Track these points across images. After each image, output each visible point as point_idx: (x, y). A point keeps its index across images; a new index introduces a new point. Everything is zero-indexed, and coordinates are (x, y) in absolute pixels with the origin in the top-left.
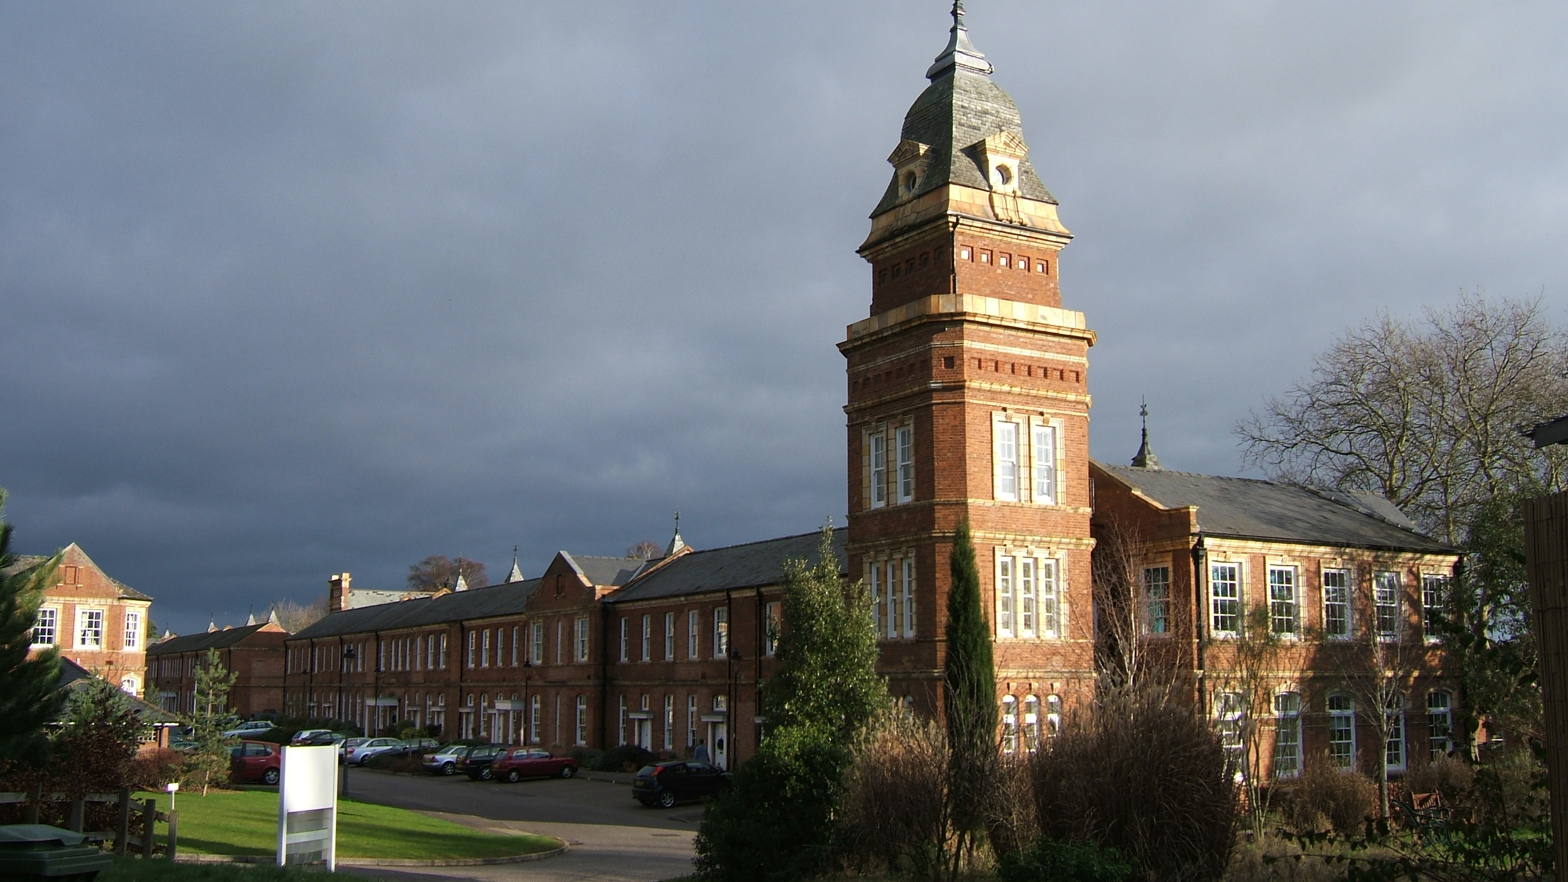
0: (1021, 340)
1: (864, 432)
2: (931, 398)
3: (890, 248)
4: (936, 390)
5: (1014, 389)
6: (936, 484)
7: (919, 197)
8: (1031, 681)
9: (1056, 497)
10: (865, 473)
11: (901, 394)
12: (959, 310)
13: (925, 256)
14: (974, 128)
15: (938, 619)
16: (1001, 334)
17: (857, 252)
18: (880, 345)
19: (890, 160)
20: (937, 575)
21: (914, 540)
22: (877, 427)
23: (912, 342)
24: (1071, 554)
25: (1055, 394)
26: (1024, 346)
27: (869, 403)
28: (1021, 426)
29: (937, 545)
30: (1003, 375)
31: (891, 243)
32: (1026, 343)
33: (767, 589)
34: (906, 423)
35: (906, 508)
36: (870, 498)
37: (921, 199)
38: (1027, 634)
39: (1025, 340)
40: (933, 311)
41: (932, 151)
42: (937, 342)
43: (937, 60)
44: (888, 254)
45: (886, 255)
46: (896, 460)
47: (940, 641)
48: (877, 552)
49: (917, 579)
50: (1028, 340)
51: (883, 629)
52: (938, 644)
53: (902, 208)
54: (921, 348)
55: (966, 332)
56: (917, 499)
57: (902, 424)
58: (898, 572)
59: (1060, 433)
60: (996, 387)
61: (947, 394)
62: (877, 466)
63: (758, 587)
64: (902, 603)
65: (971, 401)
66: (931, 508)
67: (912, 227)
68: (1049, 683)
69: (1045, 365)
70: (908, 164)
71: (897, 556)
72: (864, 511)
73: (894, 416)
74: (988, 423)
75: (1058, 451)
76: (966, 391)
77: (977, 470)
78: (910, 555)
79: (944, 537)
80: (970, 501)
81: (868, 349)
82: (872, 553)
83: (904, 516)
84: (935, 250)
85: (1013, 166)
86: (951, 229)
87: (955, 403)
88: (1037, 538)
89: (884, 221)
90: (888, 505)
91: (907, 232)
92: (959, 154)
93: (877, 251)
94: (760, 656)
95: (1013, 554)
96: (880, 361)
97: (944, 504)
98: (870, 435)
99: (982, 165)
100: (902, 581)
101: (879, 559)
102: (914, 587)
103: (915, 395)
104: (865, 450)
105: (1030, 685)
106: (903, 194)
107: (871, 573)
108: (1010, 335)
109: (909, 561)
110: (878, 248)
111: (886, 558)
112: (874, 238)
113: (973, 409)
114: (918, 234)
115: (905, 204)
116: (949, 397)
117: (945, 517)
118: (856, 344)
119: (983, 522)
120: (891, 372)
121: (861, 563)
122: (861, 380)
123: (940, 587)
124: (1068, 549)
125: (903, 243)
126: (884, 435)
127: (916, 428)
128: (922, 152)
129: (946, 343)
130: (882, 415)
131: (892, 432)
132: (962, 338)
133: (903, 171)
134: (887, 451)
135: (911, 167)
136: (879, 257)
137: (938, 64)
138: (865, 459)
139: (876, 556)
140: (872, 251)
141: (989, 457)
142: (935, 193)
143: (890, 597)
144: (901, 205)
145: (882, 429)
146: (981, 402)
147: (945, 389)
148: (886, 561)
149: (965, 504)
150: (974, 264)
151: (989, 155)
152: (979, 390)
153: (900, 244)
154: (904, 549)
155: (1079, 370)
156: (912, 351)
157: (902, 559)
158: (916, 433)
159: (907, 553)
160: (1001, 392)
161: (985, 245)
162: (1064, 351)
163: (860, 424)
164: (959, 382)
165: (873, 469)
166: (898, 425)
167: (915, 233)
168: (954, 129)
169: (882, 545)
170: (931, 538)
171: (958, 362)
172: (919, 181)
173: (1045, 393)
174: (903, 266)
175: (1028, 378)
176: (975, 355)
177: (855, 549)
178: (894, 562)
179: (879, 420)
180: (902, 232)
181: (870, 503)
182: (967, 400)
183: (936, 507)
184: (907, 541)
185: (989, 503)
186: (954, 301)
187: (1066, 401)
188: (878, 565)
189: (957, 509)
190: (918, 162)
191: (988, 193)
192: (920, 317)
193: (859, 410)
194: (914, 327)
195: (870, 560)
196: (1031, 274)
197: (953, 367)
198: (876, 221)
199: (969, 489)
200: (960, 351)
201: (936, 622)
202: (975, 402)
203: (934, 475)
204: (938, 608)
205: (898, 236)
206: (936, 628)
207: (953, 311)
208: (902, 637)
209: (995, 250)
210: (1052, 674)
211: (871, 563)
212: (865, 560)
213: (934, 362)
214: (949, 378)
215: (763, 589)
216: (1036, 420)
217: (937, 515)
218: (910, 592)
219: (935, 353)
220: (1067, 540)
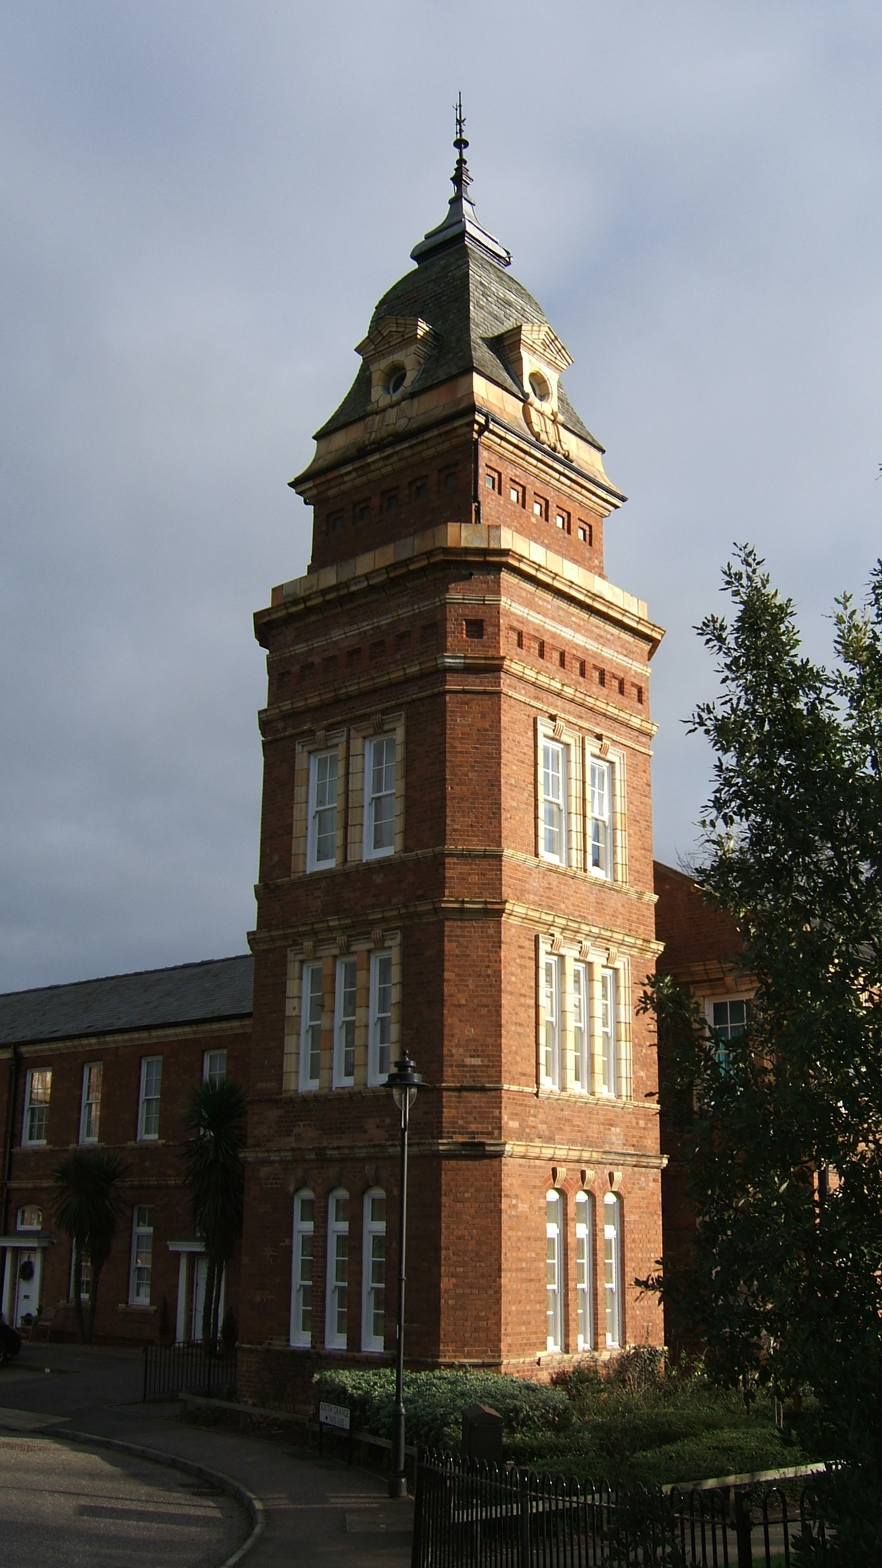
0: (574, 619)
1: (298, 748)
2: (444, 682)
3: (354, 475)
4: (452, 670)
5: (566, 689)
6: (448, 822)
7: (412, 396)
8: (583, 1167)
9: (615, 871)
10: (297, 814)
11: (382, 680)
12: (493, 545)
13: (419, 484)
14: (496, 318)
15: (445, 1052)
16: (548, 602)
17: (290, 485)
18: (339, 609)
19: (358, 350)
20: (447, 975)
21: (400, 917)
22: (327, 738)
23: (405, 599)
24: (635, 964)
25: (616, 711)
26: (577, 628)
27: (314, 700)
28: (573, 748)
29: (447, 923)
30: (549, 665)
31: (357, 465)
32: (579, 625)
33: (31, 1048)
34: (386, 727)
35: (383, 865)
36: (305, 855)
37: (416, 401)
38: (576, 1088)
39: (577, 621)
40: (450, 543)
41: (434, 336)
42: (456, 594)
43: (428, 237)
44: (348, 486)
45: (343, 487)
46: (362, 789)
47: (449, 1089)
48: (318, 943)
49: (404, 984)
50: (582, 623)
51: (324, 1073)
52: (445, 1094)
53: (378, 418)
54: (425, 606)
55: (503, 584)
56: (406, 849)
57: (379, 730)
58: (361, 975)
59: (620, 773)
60: (543, 679)
61: (471, 678)
62: (320, 802)
63: (16, 1046)
64: (367, 1026)
65: (510, 693)
66: (438, 863)
67: (398, 437)
68: (607, 1172)
69: (603, 666)
70: (391, 353)
71: (361, 946)
72: (294, 876)
73: (365, 717)
74: (531, 734)
75: (618, 799)
76: (503, 675)
77: (515, 804)
78: (388, 944)
79: (462, 910)
80: (507, 852)
81: (313, 618)
82: (308, 944)
83: (379, 879)
84: (440, 471)
85: (552, 378)
86: (475, 436)
87: (485, 693)
88: (595, 930)
89: (340, 440)
90: (345, 860)
91: (391, 444)
92: (479, 341)
93: (329, 481)
94: (12, 1147)
95: (563, 951)
96: (337, 635)
97: (461, 856)
98: (310, 753)
99: (513, 365)
100: (368, 989)
101: (320, 954)
102: (395, 995)
103: (409, 680)
104: (299, 777)
105: (583, 1173)
106: (378, 395)
107: (301, 978)
108: (559, 608)
109: (385, 954)
110: (330, 476)
111: (336, 951)
112: (321, 463)
113: (511, 706)
114: (411, 447)
115: (384, 410)
116: (474, 683)
117: (463, 878)
118: (293, 610)
119: (523, 891)
120: (358, 651)
121: (283, 963)
122: (296, 669)
123: (451, 996)
124: (631, 956)
125: (381, 464)
126: (340, 752)
127: (408, 733)
128: (420, 332)
129: (472, 598)
130: (339, 719)
131: (356, 744)
132: (498, 593)
133: (383, 364)
134: (347, 774)
135: (398, 357)
136: (331, 493)
137: (430, 240)
138: (299, 792)
139: (315, 949)
140: (318, 481)
141: (531, 788)
142: (444, 389)
143: (340, 1018)
144: (377, 413)
145: (335, 741)
146: (522, 698)
147: (469, 669)
148: (335, 957)
149: (499, 857)
150: (502, 498)
151: (524, 353)
152: (520, 679)
153: (373, 467)
154: (377, 933)
155: (643, 685)
156: (405, 613)
157: (369, 951)
158: (407, 743)
159: (383, 939)
160: (548, 690)
161: (516, 476)
162: (625, 652)
163: (291, 736)
164: (493, 658)
165: (313, 807)
166: (371, 731)
167: (406, 445)
168: (471, 308)
169: (330, 929)
170: (437, 911)
171: (490, 630)
172: (410, 376)
173: (604, 706)
174: (375, 502)
175: (581, 679)
176: (515, 624)
177: (273, 939)
178: (354, 958)
179: (330, 728)
180: (379, 445)
181: (305, 863)
182: (505, 689)
183: (447, 860)
184: (385, 920)
185: (532, 861)
186: (485, 536)
187: (627, 726)
188: (317, 965)
189: (485, 864)
190: (412, 349)
191: (521, 404)
192: (429, 554)
193: (287, 716)
194: (413, 572)
195: (302, 957)
196: (572, 537)
197: (480, 636)
198: (324, 442)
199: (504, 833)
200: (495, 614)
201: (442, 1055)
202: (516, 695)
203: (444, 807)
204: (446, 1031)
205: (372, 452)
206: (441, 1067)
207: (484, 545)
208: (366, 1085)
209: (528, 487)
210: (613, 1156)
211: (302, 962)
212: (290, 956)
213: (450, 626)
214: (475, 651)
215: (23, 1049)
216: (592, 746)
217: (448, 874)
218: (383, 1008)
219: (452, 614)
220: (632, 940)
